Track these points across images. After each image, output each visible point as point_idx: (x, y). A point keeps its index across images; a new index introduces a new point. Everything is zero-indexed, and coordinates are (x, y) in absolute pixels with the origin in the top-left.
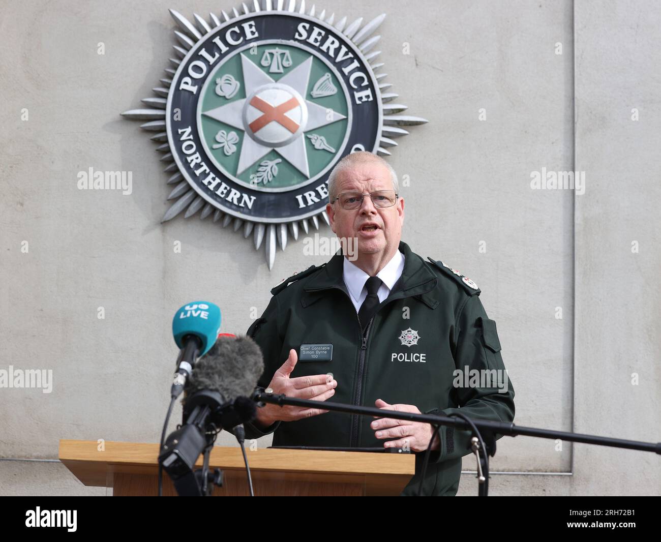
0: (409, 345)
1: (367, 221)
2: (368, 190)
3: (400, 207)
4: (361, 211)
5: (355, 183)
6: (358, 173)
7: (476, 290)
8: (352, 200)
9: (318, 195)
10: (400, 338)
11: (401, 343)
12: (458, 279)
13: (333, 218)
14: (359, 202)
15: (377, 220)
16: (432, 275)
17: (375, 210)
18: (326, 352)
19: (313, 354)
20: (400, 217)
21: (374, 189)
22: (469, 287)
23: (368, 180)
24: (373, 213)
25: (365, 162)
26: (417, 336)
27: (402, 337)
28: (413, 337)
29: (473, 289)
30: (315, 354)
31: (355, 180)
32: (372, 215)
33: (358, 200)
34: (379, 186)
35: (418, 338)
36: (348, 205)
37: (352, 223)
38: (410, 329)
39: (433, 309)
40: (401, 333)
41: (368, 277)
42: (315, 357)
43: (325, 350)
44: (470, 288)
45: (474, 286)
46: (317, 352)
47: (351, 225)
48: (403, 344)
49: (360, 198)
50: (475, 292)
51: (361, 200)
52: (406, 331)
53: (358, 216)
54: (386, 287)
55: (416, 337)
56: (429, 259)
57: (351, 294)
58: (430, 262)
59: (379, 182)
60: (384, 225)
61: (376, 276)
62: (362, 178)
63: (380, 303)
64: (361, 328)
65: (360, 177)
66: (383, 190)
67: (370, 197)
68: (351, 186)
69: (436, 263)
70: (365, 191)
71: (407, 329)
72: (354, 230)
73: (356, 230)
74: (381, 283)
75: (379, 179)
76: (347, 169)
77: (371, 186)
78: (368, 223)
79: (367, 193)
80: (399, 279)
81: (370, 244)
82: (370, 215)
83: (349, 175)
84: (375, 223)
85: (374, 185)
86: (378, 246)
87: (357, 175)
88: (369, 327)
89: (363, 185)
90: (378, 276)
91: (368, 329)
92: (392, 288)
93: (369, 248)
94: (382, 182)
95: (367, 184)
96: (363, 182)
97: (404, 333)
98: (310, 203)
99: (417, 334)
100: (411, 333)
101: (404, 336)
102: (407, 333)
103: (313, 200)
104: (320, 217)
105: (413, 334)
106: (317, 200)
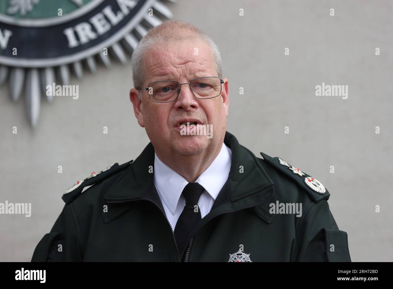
1: (186, 117)
2: (185, 76)
3: (224, 90)
4: (178, 104)
5: (169, 68)
6: (172, 55)
7: (322, 194)
8: (165, 89)
9: (94, 29)
12: (300, 181)
13: (139, 107)
14: (174, 91)
15: (198, 114)
16: (267, 181)
17: (195, 103)
20: (225, 105)
21: (194, 74)
22: (313, 191)
23: (186, 63)
24: (193, 106)
25: (180, 39)
29: (318, 193)
31: (169, 63)
32: (192, 109)
33: (172, 89)
34: (200, 70)
36: (160, 95)
37: (166, 119)
38: (240, 252)
39: (269, 224)
40: (229, 256)
41: (187, 183)
44: (315, 192)
45: (320, 189)
47: (165, 121)
49: (175, 86)
50: (321, 197)
51: (177, 89)
52: (236, 254)
53: (174, 110)
54: (208, 195)
56: (262, 155)
57: (165, 205)
58: (263, 159)
59: (199, 65)
60: (206, 119)
61: (196, 182)
62: (178, 61)
63: (202, 218)
64: (178, 253)
65: (175, 60)
66: (205, 75)
67: (188, 85)
68: (163, 71)
69: (271, 161)
70: (181, 77)
71: (236, 252)
72: (168, 126)
73: (172, 127)
74: (202, 190)
75: (200, 61)
76: (158, 49)
77: (190, 69)
78: (187, 119)
79: (185, 81)
80: (225, 184)
81: (190, 142)
82: (189, 109)
83: (161, 56)
84: (195, 119)
85: (194, 69)
86: (199, 145)
87: (171, 57)
88: (188, 251)
89: (180, 70)
90: (198, 181)
91: (187, 253)
92: (216, 197)
93: (189, 148)
94: (204, 66)
95: (185, 68)
96: (179, 66)
97: (233, 257)
98: (84, 40)
99: (249, 258)
100: (242, 257)
101: (232, 260)
102: (237, 257)
103: (87, 36)
104: (97, 58)
105: (244, 258)
106: (92, 36)
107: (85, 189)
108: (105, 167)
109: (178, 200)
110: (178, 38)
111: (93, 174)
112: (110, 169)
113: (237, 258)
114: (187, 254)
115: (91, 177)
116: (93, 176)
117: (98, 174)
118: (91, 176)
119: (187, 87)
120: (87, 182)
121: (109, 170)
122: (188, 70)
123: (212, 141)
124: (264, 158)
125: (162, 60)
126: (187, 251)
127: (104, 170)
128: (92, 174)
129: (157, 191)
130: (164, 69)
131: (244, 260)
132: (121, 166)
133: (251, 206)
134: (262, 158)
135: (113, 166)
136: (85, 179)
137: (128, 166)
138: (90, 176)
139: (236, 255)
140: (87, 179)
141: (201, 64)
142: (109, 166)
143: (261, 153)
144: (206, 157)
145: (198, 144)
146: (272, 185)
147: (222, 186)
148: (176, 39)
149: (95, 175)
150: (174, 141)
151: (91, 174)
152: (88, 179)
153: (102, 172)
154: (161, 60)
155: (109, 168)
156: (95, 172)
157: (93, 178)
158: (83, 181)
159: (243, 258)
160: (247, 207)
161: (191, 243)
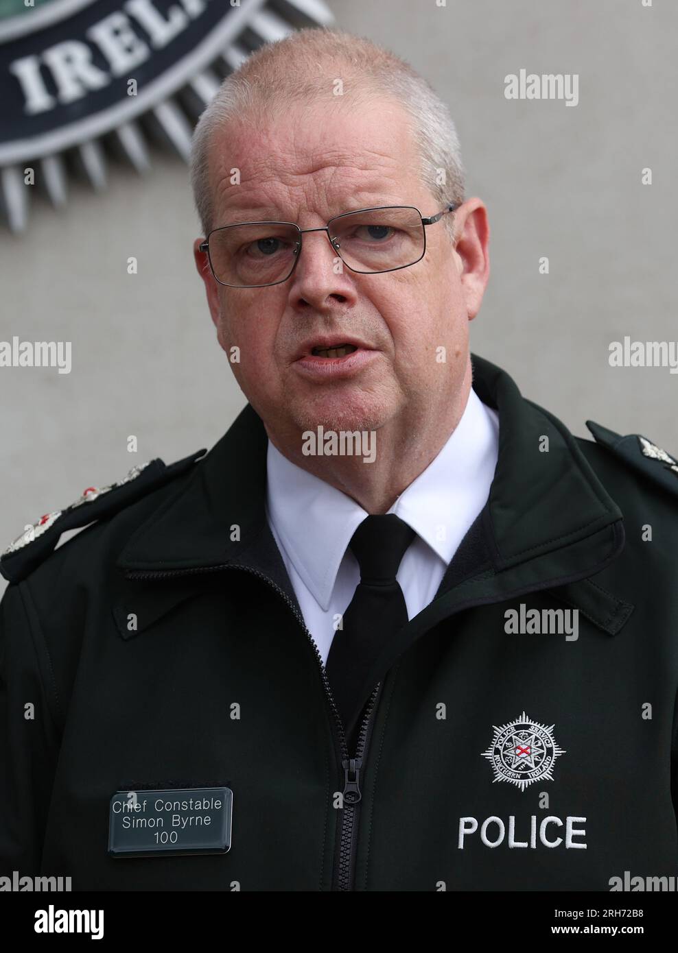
0: (523, 784)
1: (323, 332)
2: (315, 210)
4: (295, 291)
5: (267, 186)
6: (276, 145)
8: (266, 244)
9: (99, 59)
10: (489, 754)
11: (491, 773)
16: (604, 509)
17: (347, 288)
18: (207, 820)
19: (160, 830)
21: (342, 202)
23: (316, 168)
24: (340, 298)
25: (306, 93)
26: (553, 745)
27: (497, 752)
28: (536, 751)
30: (168, 827)
31: (268, 172)
32: (337, 306)
34: (358, 190)
35: (557, 752)
36: (249, 267)
38: (523, 720)
39: (609, 636)
40: (491, 735)
41: (361, 515)
42: (167, 841)
43: (203, 813)
46: (176, 820)
48: (500, 777)
52: (511, 725)
54: (428, 552)
55: (550, 751)
56: (591, 429)
57: (298, 578)
58: (593, 440)
59: (360, 171)
60: (385, 334)
61: (389, 512)
62: (293, 162)
63: (410, 619)
64: (338, 722)
65: (284, 160)
66: (378, 202)
67: (325, 233)
68: (250, 194)
69: (616, 446)
70: (304, 213)
71: (513, 720)
72: (276, 359)
73: (284, 361)
74: (408, 538)
75: (361, 160)
76: (241, 125)
77: (329, 191)
78: (325, 338)
79: (315, 223)
80: (478, 518)
81: (339, 404)
82: (325, 304)
83: (245, 149)
84: (348, 338)
85: (340, 187)
86: (366, 410)
87: (274, 151)
88: (368, 716)
89: (298, 192)
90: (397, 511)
91: (365, 724)
92: (452, 557)
93: (335, 421)
94: (377, 173)
95: (312, 183)
96: (296, 178)
97: (503, 736)
98: (70, 91)
99: (551, 738)
100: (530, 735)
101: (501, 745)
102: (516, 735)
103: (79, 80)
104: (109, 144)
105: (536, 739)
106: (96, 79)
107: (66, 537)
108: (124, 471)
109: (337, 567)
110: (301, 90)
111: (89, 493)
112: (138, 477)
113: (514, 737)
114: (366, 727)
115: (82, 502)
116: (87, 500)
117: (103, 492)
118: (82, 498)
119: (322, 241)
120: (69, 518)
121: (133, 480)
122: (323, 192)
123: (411, 398)
124: (595, 437)
125: (249, 159)
126: (366, 719)
127: (121, 481)
128: (85, 494)
129: (277, 540)
130: (254, 189)
131: (537, 744)
132: (170, 467)
133: (555, 583)
134: (589, 436)
135: (147, 468)
136: (65, 507)
137: (188, 466)
138: (79, 498)
139: (513, 729)
140: (70, 508)
141: (365, 168)
142: (134, 469)
143: (589, 425)
144: (404, 442)
145: (362, 409)
146: (617, 521)
147: (471, 523)
148: (294, 92)
149: (93, 497)
150: (293, 401)
151: (82, 495)
152: (73, 507)
153: (114, 487)
154: (245, 159)
155: (135, 475)
156: (95, 488)
157: (87, 504)
158: (59, 514)
159: (533, 737)
160: (544, 586)
161: (376, 694)
